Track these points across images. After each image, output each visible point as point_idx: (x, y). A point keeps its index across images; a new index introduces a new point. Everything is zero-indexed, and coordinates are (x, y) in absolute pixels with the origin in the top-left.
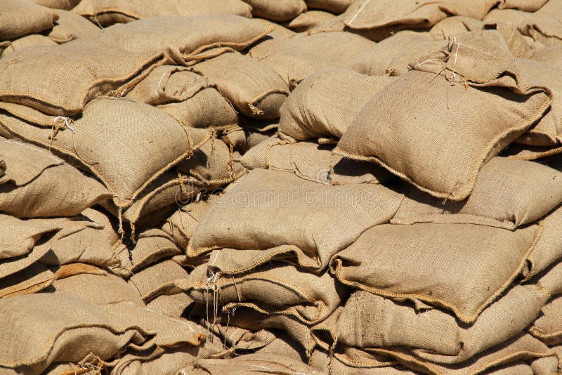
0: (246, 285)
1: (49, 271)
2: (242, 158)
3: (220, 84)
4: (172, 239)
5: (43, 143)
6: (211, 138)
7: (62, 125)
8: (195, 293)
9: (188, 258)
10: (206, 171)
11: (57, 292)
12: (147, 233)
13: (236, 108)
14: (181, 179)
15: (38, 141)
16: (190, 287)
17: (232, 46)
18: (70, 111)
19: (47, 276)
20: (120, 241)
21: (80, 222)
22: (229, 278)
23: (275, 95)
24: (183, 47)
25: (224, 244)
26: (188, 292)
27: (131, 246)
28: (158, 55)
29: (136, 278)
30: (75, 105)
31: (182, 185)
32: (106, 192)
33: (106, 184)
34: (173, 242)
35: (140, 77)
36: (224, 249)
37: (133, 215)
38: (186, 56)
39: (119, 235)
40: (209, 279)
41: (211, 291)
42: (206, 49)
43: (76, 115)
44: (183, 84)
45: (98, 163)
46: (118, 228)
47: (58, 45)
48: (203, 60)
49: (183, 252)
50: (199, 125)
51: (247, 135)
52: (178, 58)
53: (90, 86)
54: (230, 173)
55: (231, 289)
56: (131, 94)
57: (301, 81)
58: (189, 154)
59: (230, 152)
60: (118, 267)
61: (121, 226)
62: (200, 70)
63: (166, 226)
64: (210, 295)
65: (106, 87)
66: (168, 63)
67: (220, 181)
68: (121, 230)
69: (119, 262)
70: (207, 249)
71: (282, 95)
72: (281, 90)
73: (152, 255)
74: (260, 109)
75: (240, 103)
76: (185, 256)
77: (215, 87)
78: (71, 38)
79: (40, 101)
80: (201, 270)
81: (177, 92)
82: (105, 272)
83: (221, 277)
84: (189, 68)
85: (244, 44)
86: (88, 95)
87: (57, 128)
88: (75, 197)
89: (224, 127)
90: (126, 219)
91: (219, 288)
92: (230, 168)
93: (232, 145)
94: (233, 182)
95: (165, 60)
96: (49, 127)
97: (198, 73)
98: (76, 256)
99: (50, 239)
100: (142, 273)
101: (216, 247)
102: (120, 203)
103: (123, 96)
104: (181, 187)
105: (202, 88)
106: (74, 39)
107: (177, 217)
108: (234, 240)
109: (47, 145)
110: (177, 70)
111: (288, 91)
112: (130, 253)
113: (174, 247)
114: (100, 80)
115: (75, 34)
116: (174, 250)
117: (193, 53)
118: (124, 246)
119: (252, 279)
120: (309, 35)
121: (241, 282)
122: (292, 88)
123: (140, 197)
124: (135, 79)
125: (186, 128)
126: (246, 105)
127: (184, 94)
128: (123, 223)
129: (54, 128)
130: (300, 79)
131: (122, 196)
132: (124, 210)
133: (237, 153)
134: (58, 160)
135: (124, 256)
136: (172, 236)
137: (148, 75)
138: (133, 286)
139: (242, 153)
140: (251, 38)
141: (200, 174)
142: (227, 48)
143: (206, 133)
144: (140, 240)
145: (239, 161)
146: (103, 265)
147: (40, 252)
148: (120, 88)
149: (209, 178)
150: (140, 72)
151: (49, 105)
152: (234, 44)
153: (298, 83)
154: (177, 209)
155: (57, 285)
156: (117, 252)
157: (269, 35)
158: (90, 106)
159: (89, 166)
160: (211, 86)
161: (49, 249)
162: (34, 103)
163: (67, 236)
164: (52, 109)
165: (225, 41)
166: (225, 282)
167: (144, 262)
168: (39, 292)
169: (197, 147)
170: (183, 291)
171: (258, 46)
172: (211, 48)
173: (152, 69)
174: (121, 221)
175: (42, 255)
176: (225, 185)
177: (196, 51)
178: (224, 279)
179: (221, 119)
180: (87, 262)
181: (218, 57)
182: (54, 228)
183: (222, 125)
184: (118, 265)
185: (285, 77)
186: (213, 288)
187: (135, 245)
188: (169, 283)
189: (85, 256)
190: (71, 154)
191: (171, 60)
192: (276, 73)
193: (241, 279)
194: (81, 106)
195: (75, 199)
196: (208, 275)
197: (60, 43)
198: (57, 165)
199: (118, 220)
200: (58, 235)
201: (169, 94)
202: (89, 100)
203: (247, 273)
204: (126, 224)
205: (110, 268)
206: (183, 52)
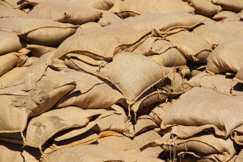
0: (189, 143)
1: (95, 134)
2: (188, 82)
3: (178, 46)
4: (154, 120)
5: (94, 73)
6: (173, 72)
7: (103, 65)
8: (165, 147)
9: (161, 129)
10: (171, 88)
11: (99, 144)
12: (142, 117)
13: (186, 58)
14: (159, 91)
15: (91, 72)
16: (162, 143)
17: (184, 28)
18: (107, 58)
19: (95, 137)
20: (129, 120)
21: (110, 111)
22: (181, 140)
23: (205, 51)
24: (161, 28)
25: (179, 123)
26: (161, 146)
27: (134, 123)
28: (149, 32)
29: (136, 138)
30: (109, 55)
31: (159, 94)
32: (123, 97)
33: (123, 93)
34: (154, 121)
35: (140, 42)
36: (179, 126)
37: (135, 108)
38: (162, 33)
39: (129, 118)
40: (171, 140)
41: (172, 146)
42: (172, 29)
43: (110, 60)
44: (161, 46)
45: (119, 83)
46: (128, 114)
47: (101, 27)
48: (170, 34)
49: (159, 127)
50: (168, 65)
51: (191, 71)
52: (158, 33)
53: (116, 46)
54: (182, 89)
55: (182, 145)
56: (136, 51)
57: (218, 45)
58: (163, 79)
59: (182, 79)
60: (128, 133)
61: (129, 113)
62: (169, 39)
63: (151, 114)
64: (172, 147)
65: (124, 47)
66: (154, 36)
67: (177, 93)
68: (129, 115)
69: (129, 130)
70: (170, 125)
71: (208, 52)
72: (208, 49)
73: (144, 128)
74: (197, 58)
75: (188, 55)
76: (160, 129)
77: (176, 47)
78: (108, 24)
79: (93, 54)
80: (168, 135)
81: (157, 49)
82: (122, 135)
83: (177, 139)
84: (164, 38)
85: (190, 27)
86: (115, 51)
87: (100, 66)
88: (108, 99)
89: (180, 67)
90: (132, 110)
91: (176, 144)
92: (182, 86)
93: (184, 75)
94: (183, 93)
95: (152, 34)
96: (97, 66)
97: (168, 41)
98: (108, 127)
99: (96, 119)
100: (140, 136)
101: (175, 124)
102: (129, 102)
103: (132, 51)
104: (158, 95)
105: (170, 48)
106: (109, 24)
107: (156, 110)
108: (184, 121)
109: (96, 74)
110: (158, 39)
111: (211, 50)
112: (133, 126)
113: (154, 124)
114: (121, 44)
115: (110, 22)
116: (155, 126)
117: (166, 31)
118: (131, 123)
119: (192, 140)
120: (223, 22)
121: (187, 142)
122: (213, 48)
123: (139, 100)
124: (138, 43)
125: (162, 67)
126: (191, 56)
127: (161, 50)
128: (131, 112)
129: (99, 66)
130: (218, 44)
131: (130, 99)
132: (131, 106)
133: (186, 79)
134: (101, 82)
135: (131, 128)
136: (154, 119)
137: (144, 41)
138: (135, 142)
139: (188, 80)
140: (194, 24)
141: (168, 89)
142: (182, 29)
143: (171, 69)
144: (139, 120)
145: (187, 83)
146: (121, 132)
147: (91, 125)
148: (130, 48)
149: (172, 91)
150: (140, 40)
151: (97, 55)
152: (186, 27)
153: (216, 46)
154: (157, 106)
155: (99, 141)
156: (127, 125)
157: (203, 22)
158: (116, 56)
159: (115, 84)
160: (174, 47)
161: (96, 124)
162: (90, 54)
163: (104, 117)
164: (98, 57)
165: (182, 25)
166: (179, 141)
167: (140, 131)
168: (91, 144)
169: (166, 76)
170: (159, 145)
171: (197, 28)
172: (174, 29)
173: (146, 39)
174: (129, 111)
175: (92, 126)
176: (180, 95)
177: (167, 30)
178: (179, 140)
179: (178, 63)
180: (113, 130)
181: (177, 33)
182: (98, 113)
183: (179, 66)
184: (128, 132)
185: (210, 43)
186: (173, 144)
187: (136, 122)
188: (153, 141)
189: (113, 128)
190: (107, 78)
191: (155, 34)
192: (206, 41)
193: (187, 140)
194: (112, 56)
195: (108, 100)
196: (171, 138)
197: (103, 26)
198: (100, 84)
199: (128, 111)
200: (100, 117)
201: (154, 50)
202: (116, 53)
203: (190, 137)
204: (132, 112)
205: (124, 133)
206: (161, 30)
